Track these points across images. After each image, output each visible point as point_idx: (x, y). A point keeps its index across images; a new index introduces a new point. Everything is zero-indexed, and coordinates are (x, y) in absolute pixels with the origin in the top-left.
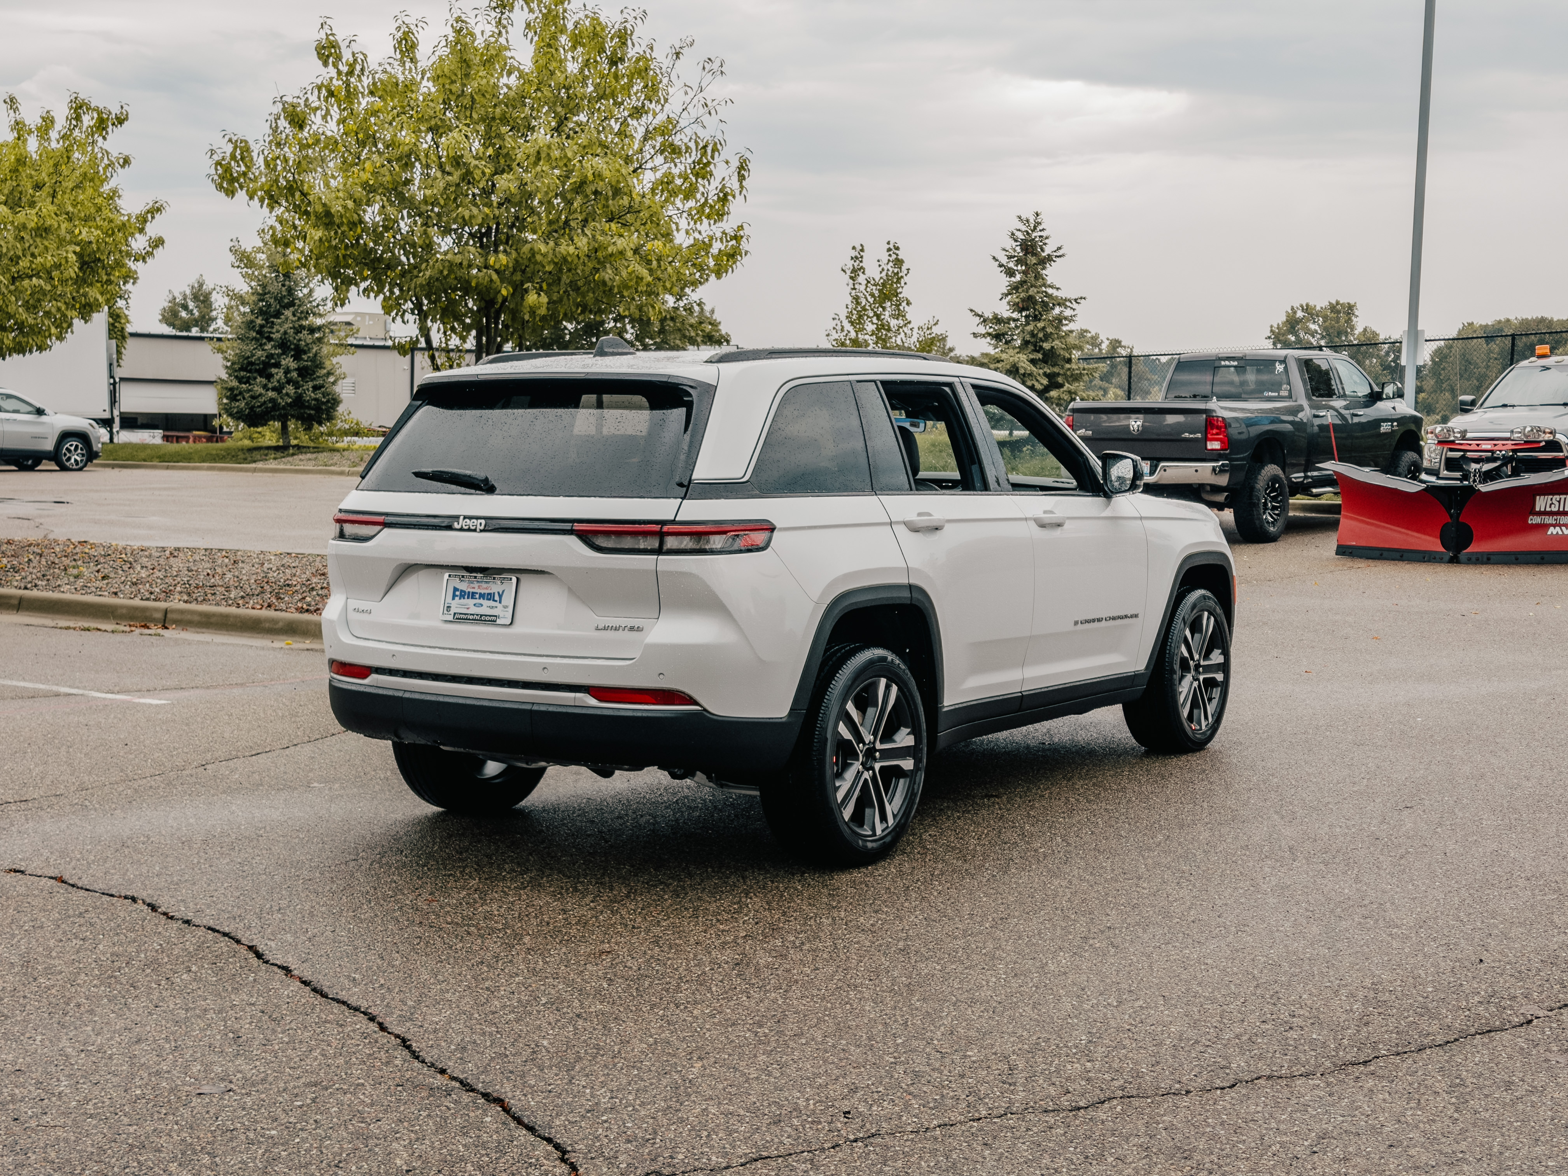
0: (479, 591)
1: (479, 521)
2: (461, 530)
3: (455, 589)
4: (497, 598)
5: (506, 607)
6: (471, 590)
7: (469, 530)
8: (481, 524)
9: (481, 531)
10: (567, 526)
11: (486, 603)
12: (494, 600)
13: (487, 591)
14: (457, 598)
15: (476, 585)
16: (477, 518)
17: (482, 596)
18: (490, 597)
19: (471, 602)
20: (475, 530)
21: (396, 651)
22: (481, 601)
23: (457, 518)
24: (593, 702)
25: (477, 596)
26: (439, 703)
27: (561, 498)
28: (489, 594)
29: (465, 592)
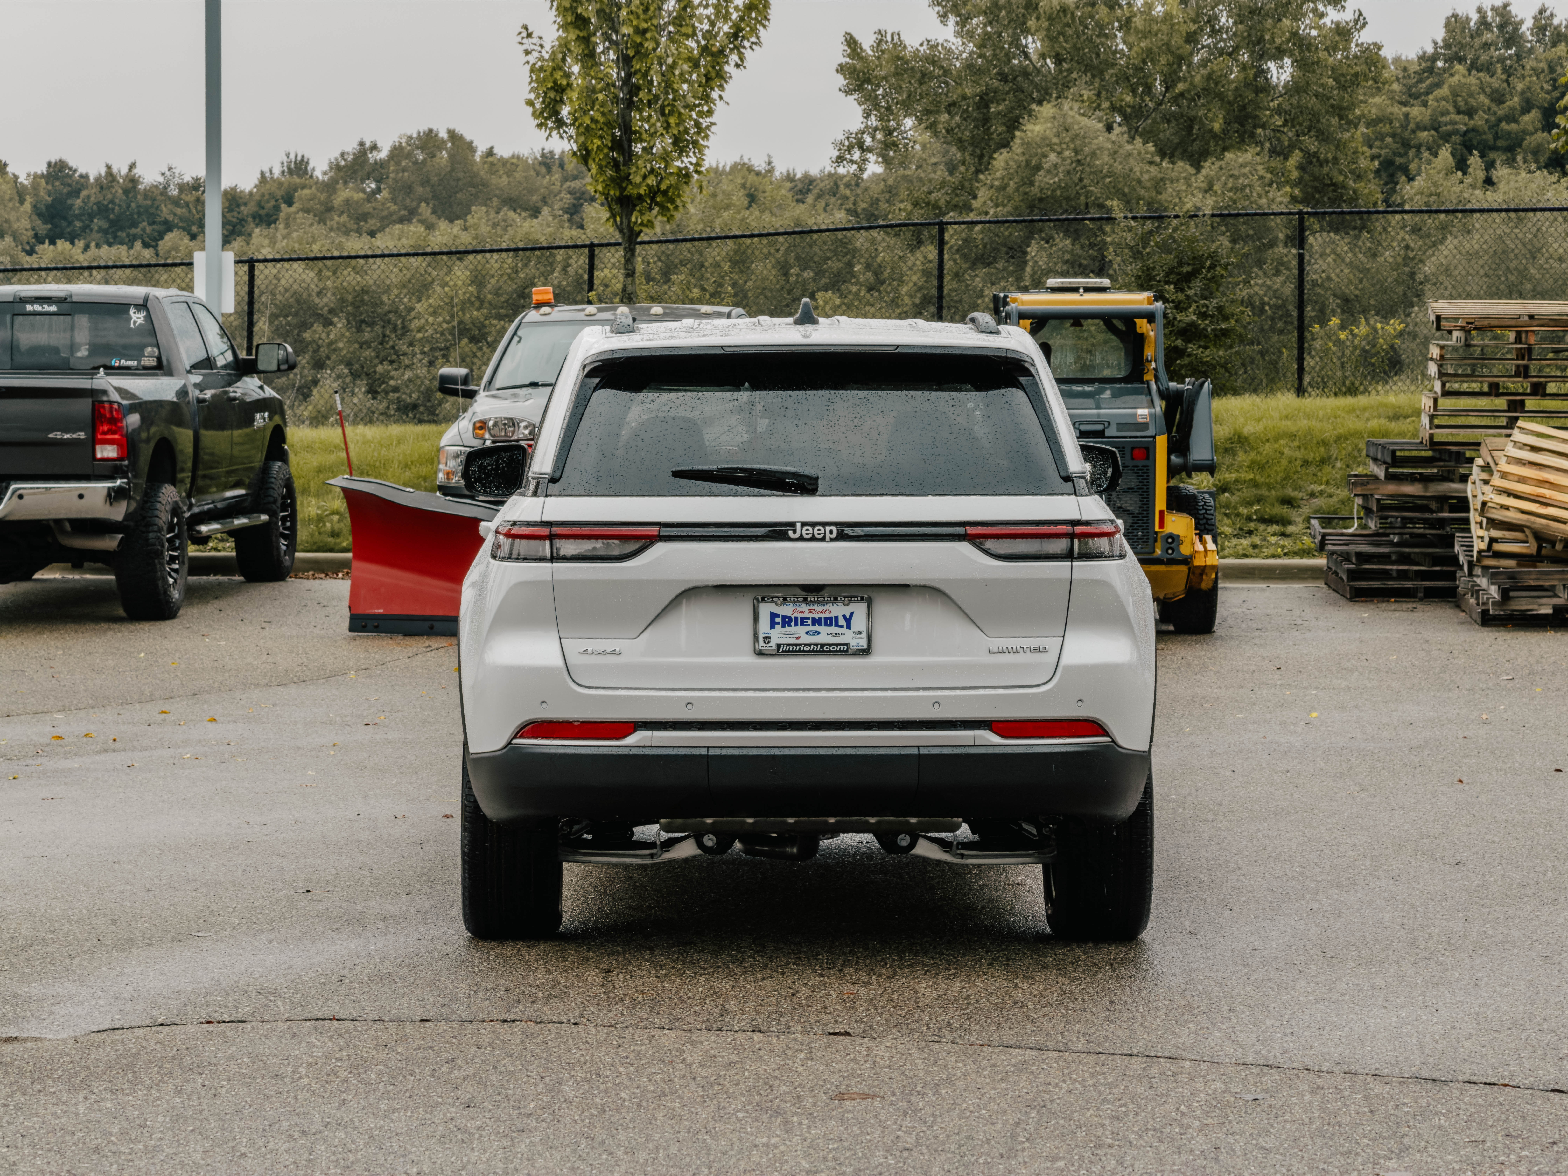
0: (811, 616)
1: (828, 528)
2: (801, 539)
3: (773, 616)
4: (842, 622)
5: (858, 633)
6: (799, 615)
7: (813, 539)
8: (831, 532)
9: (832, 540)
10: (960, 530)
11: (824, 630)
12: (837, 625)
13: (823, 616)
14: (778, 627)
15: (805, 608)
16: (824, 524)
17: (815, 621)
18: (830, 621)
19: (801, 630)
20: (823, 539)
21: (692, 697)
22: (817, 628)
23: (792, 525)
24: (996, 739)
25: (810, 622)
26: (774, 757)
27: (930, 497)
28: (826, 619)
29: (790, 618)
